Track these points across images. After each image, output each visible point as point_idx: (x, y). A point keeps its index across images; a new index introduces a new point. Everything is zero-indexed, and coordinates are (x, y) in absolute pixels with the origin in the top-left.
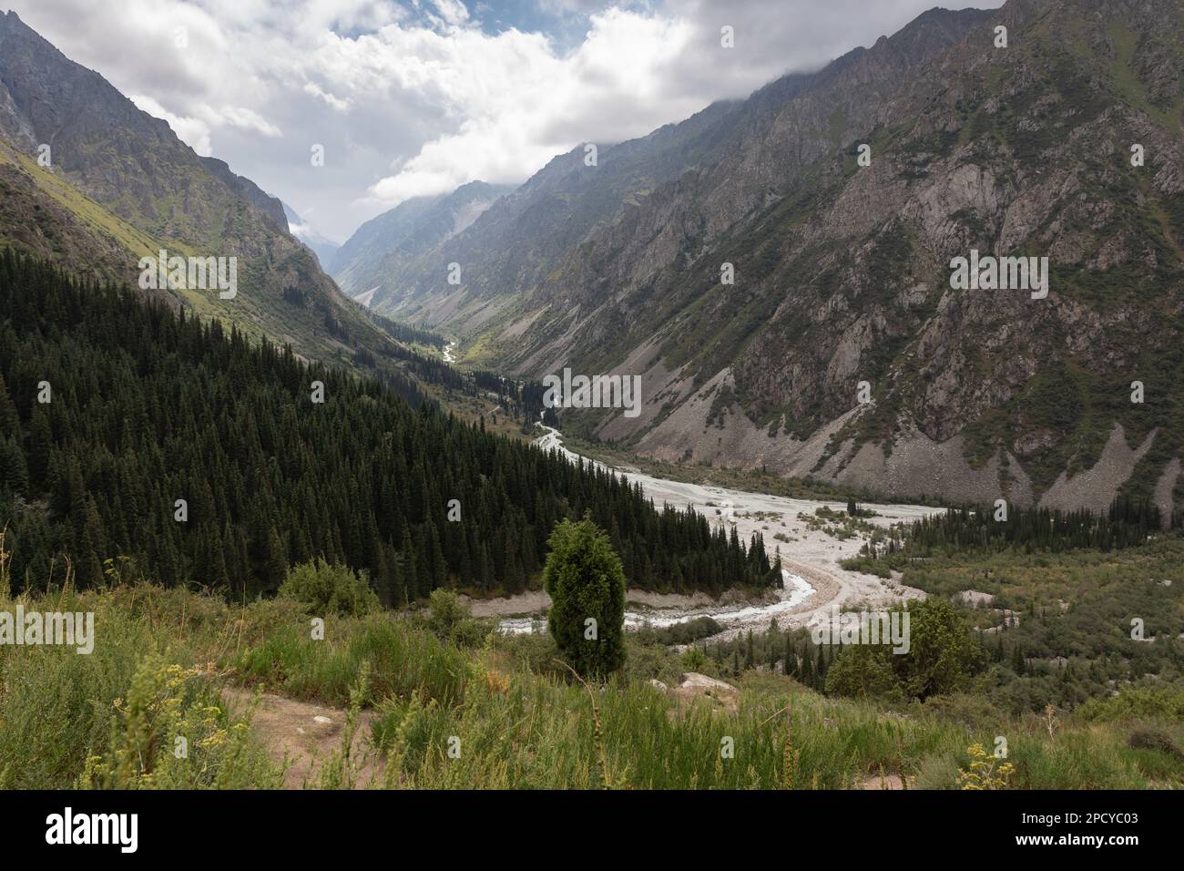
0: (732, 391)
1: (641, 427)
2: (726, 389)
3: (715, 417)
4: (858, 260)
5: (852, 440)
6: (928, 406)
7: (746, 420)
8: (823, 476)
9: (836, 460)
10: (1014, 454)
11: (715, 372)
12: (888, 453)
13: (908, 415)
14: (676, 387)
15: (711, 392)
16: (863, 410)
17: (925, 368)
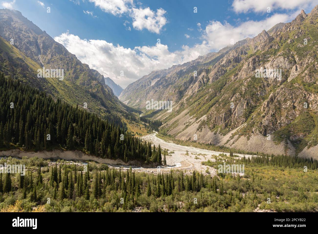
0: (206, 121)
1: (179, 131)
2: (204, 121)
3: (200, 129)
4: (245, 84)
5: (238, 135)
6: (263, 125)
7: (208, 129)
8: (227, 146)
9: (232, 141)
10: (290, 140)
11: (202, 116)
12: (248, 139)
13: (256, 128)
14: (191, 120)
15: (199, 121)
16: (242, 126)
17: (263, 114)
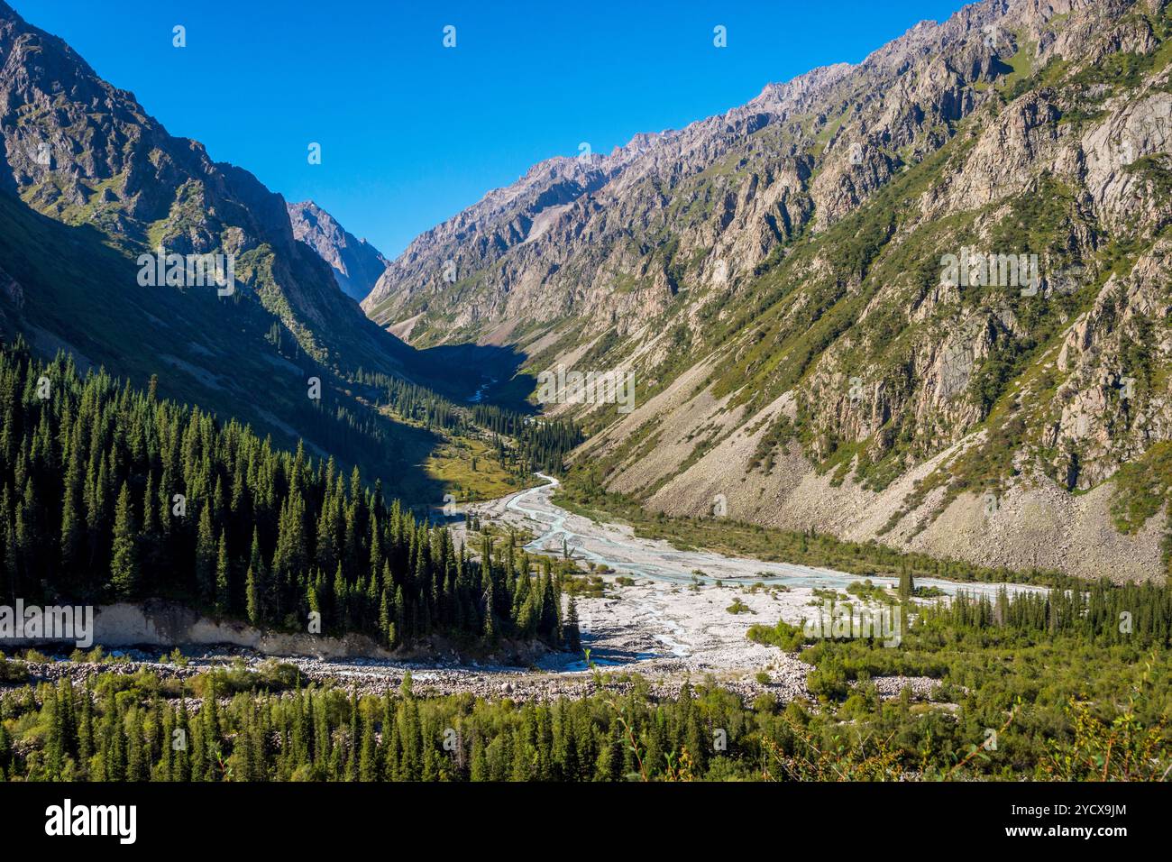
0: (792, 422)
1: (662, 474)
2: (784, 421)
3: (762, 459)
4: (983, 234)
5: (943, 489)
6: (1064, 439)
7: (803, 463)
8: (893, 540)
9: (914, 518)
11: (774, 397)
13: (1031, 453)
14: (719, 420)
15: (762, 424)
16: (966, 446)
17: (1065, 385)
